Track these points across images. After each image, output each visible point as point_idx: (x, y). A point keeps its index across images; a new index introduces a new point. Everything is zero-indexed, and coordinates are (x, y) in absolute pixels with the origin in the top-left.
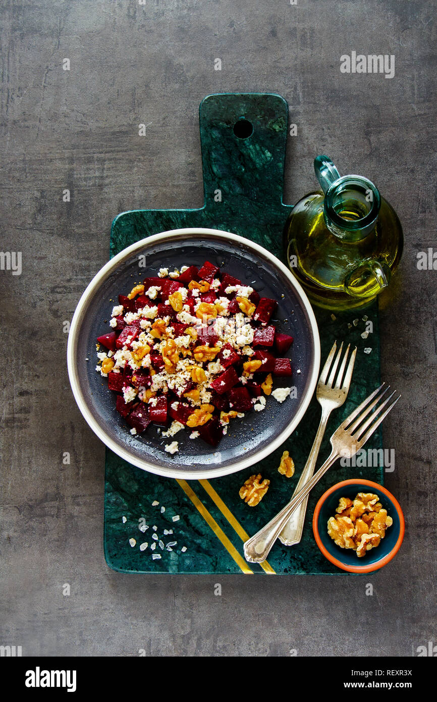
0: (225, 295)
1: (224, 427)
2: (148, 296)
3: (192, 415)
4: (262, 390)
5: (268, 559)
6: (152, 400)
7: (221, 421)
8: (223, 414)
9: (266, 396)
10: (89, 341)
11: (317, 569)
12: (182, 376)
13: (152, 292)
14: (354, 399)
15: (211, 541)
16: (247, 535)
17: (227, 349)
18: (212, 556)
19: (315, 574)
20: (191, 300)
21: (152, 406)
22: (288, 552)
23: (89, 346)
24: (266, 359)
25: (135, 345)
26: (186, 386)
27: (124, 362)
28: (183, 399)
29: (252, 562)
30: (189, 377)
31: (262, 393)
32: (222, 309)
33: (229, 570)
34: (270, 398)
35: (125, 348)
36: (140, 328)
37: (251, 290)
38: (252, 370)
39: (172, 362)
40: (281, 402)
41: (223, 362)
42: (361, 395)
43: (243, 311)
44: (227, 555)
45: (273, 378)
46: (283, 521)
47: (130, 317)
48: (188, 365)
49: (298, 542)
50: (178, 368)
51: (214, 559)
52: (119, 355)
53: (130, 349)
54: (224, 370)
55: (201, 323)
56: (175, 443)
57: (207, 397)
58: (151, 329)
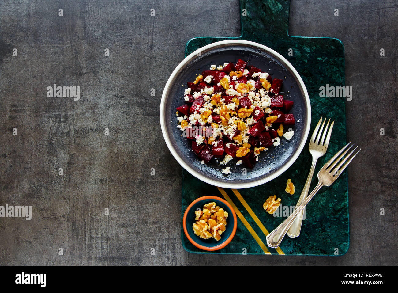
0: (252, 78)
1: (256, 157)
2: (206, 82)
3: (239, 150)
4: (278, 134)
5: (281, 246)
6: (214, 143)
7: (255, 153)
8: (256, 149)
9: (280, 138)
10: (172, 111)
11: (309, 252)
12: (232, 127)
13: (208, 79)
14: (331, 152)
15: (246, 235)
16: (267, 231)
17: (258, 109)
18: (247, 244)
19: (308, 255)
20: (232, 82)
21: (215, 146)
22: (292, 241)
23: (172, 113)
24: (280, 115)
25: (202, 110)
26: (234, 133)
27: (196, 121)
28: (233, 141)
29: (272, 247)
30: (236, 127)
31: (278, 136)
32: (252, 87)
33: (257, 252)
34: (282, 138)
35: (195, 112)
36: (204, 100)
37: (268, 75)
38: (272, 122)
39: (226, 119)
40: (289, 140)
41: (255, 118)
42: (335, 149)
43: (264, 87)
44: (255, 243)
45: (284, 126)
46: (290, 223)
47: (196, 95)
48: (235, 120)
49: (298, 236)
50: (230, 122)
51: (248, 246)
52: (191, 117)
53: (199, 112)
54: (256, 122)
55: (240, 95)
56: (228, 168)
57: (246, 139)
58: (210, 101)
